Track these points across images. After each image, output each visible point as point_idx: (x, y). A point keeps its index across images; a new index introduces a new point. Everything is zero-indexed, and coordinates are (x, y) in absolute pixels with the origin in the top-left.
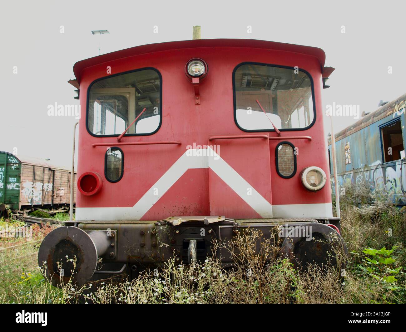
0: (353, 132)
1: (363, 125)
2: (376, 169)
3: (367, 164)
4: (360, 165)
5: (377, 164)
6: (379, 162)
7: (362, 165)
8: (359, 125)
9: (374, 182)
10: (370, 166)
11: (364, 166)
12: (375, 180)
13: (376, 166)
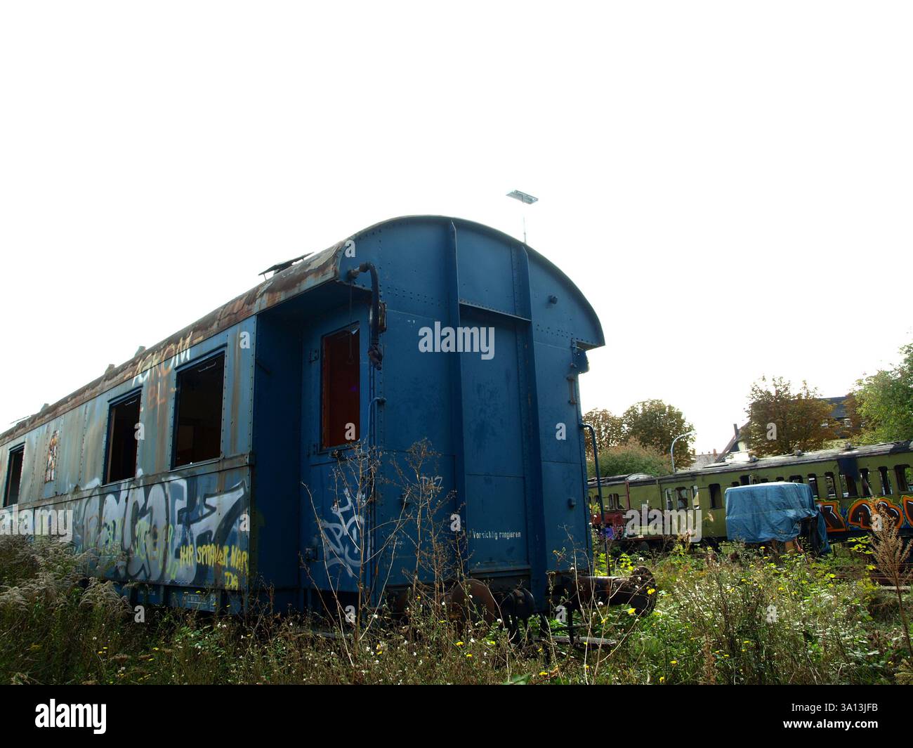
0: (69, 409)
1: (87, 394)
2: (90, 497)
3: (79, 485)
4: (68, 485)
5: (94, 486)
6: (97, 481)
7: (70, 486)
8: (80, 395)
9: (83, 527)
10: (82, 489)
11: (73, 490)
12: (85, 523)
13: (91, 491)
